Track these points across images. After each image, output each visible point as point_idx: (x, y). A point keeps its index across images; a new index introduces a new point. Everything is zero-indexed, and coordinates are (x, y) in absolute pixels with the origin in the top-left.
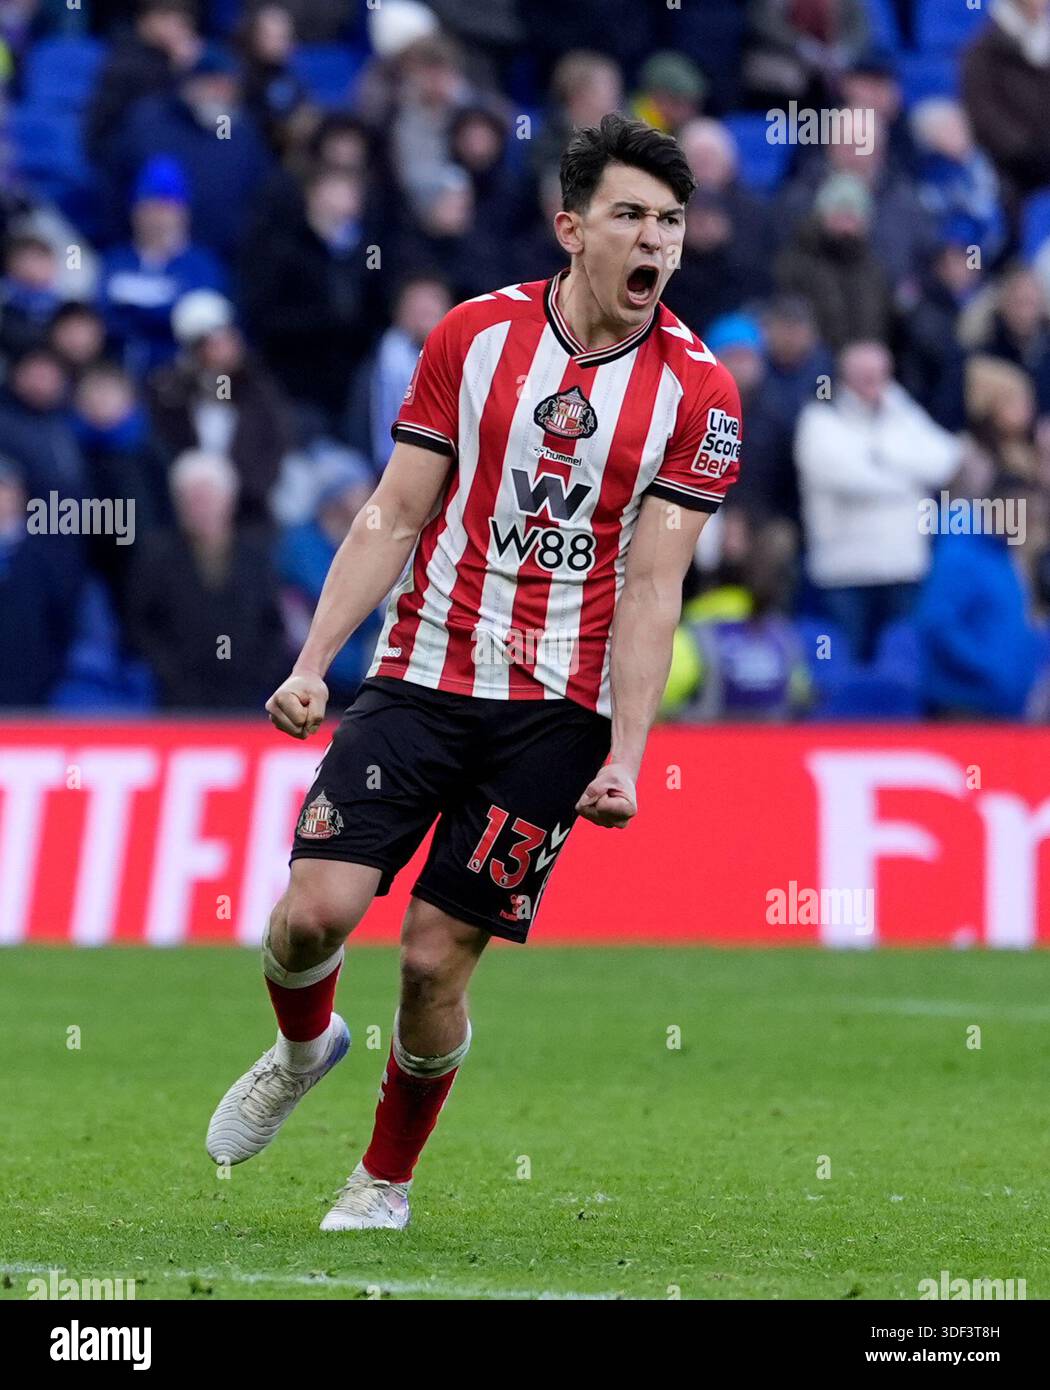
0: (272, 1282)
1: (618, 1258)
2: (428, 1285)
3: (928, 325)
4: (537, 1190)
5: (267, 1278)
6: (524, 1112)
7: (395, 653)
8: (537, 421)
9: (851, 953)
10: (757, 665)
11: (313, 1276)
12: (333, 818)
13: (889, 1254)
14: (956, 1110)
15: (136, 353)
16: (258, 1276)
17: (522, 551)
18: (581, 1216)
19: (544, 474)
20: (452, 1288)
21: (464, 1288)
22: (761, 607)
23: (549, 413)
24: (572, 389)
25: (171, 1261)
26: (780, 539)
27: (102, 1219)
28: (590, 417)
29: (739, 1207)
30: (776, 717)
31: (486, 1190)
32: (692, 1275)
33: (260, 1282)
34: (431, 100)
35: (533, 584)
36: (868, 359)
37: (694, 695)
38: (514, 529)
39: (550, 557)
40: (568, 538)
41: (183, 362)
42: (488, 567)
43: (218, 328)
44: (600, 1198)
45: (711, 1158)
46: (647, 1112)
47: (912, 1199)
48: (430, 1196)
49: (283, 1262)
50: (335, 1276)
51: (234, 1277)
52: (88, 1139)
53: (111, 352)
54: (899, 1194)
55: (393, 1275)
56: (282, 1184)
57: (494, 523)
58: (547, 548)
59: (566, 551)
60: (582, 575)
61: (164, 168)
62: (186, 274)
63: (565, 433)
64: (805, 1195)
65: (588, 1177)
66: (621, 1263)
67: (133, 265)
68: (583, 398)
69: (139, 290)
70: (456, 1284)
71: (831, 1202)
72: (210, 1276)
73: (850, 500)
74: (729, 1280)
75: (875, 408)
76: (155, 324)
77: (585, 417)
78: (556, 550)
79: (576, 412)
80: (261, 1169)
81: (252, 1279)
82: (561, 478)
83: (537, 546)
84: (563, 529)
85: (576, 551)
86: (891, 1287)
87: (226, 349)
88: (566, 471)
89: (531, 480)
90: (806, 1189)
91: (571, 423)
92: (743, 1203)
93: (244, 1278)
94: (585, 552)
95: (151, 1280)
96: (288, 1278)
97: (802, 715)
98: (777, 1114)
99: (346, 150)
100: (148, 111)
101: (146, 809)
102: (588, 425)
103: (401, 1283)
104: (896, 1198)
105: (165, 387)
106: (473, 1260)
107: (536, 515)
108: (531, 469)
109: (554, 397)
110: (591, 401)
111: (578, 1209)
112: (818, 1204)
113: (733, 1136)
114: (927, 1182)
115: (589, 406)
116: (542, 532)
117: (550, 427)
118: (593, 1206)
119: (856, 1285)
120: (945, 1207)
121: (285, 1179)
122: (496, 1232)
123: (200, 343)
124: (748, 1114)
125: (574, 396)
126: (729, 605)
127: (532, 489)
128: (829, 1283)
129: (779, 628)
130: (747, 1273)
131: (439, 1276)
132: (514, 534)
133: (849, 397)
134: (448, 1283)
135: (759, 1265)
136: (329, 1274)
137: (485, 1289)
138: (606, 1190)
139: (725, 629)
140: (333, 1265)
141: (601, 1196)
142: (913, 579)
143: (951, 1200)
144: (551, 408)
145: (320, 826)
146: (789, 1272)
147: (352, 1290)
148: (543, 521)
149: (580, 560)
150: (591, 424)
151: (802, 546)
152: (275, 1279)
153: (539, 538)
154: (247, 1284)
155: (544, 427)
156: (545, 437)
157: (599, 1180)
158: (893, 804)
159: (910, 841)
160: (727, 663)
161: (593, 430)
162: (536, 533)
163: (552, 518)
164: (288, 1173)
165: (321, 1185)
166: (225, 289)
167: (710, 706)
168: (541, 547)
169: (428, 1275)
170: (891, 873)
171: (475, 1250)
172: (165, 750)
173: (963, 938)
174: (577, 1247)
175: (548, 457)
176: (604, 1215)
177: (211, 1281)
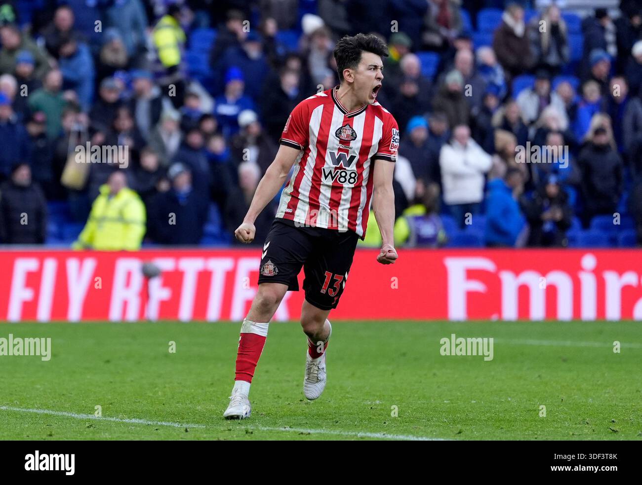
0: (272, 430)
1: (383, 422)
2: (322, 431)
3: (482, 120)
4: (357, 399)
5: (270, 428)
6: (353, 374)
7: (290, 211)
8: (336, 136)
9: (458, 323)
10: (428, 230)
11: (285, 428)
12: (275, 269)
13: (471, 420)
14: (493, 373)
15: (226, 130)
16: (267, 428)
17: (333, 178)
18: (371, 408)
19: (340, 153)
20: (330, 431)
21: (334, 431)
22: (429, 211)
23: (340, 133)
24: (347, 125)
25: (239, 423)
26: (434, 189)
27: (217, 410)
28: (354, 133)
29: (422, 405)
30: (434, 246)
31: (341, 400)
32: (407, 427)
33: (268, 430)
34: (321, 48)
35: (337, 189)
36: (463, 131)
37: (407, 240)
38: (331, 171)
39: (342, 179)
40: (348, 173)
41: (242, 133)
42: (322, 183)
43: (252, 122)
44: (378, 402)
45: (414, 389)
46: (393, 374)
47: (478, 402)
48: (323, 402)
49: (276, 423)
50: (292, 428)
51: (260, 428)
52: (212, 384)
53: (218, 131)
54: (475, 400)
55: (311, 428)
56: (275, 398)
57: (324, 169)
58: (341, 176)
59: (348, 177)
60: (353, 186)
61: (235, 71)
62: (242, 105)
63: (346, 139)
64: (444, 401)
65: (374, 395)
66: (385, 423)
67: (225, 102)
68: (350, 128)
69: (226, 110)
70: (331, 430)
71: (452, 403)
72: (252, 428)
73: (457, 176)
74: (419, 429)
75: (465, 147)
76: (233, 121)
77: (352, 134)
78: (344, 177)
79: (350, 133)
80: (268, 393)
81: (265, 429)
82: (346, 154)
83: (338, 176)
84: (347, 170)
85: (351, 178)
86: (472, 430)
87: (255, 129)
88: (347, 152)
89: (336, 155)
90: (444, 399)
91: (348, 135)
92: (424, 403)
93: (263, 429)
94: (354, 178)
95: (232, 430)
96: (278, 428)
97: (442, 246)
98: (435, 374)
99: (294, 64)
100: (231, 51)
101: (230, 278)
102: (354, 136)
103: (314, 430)
104: (473, 402)
105: (236, 142)
106: (337, 422)
107: (338, 166)
108: (336, 152)
109: (341, 128)
110: (353, 128)
111: (371, 405)
112: (449, 403)
113: (421, 382)
114: (483, 396)
115: (353, 130)
116: (340, 171)
117: (341, 138)
118: (375, 405)
119: (461, 430)
120: (489, 404)
121: (276, 396)
122: (344, 413)
123: (247, 127)
124: (426, 375)
125: (347, 127)
126: (418, 210)
127: (337, 158)
128: (452, 429)
129: (434, 217)
130: (425, 426)
131: (326, 427)
132: (330, 172)
133: (456, 143)
134: (329, 430)
135: (429, 423)
136: (290, 427)
137: (341, 432)
138: (380, 400)
139: (417, 218)
140: (291, 424)
141: (378, 401)
142: (478, 202)
143: (491, 402)
144: (341, 131)
145: (270, 272)
146: (439, 426)
147: (298, 432)
148: (341, 168)
149: (352, 180)
150: (355, 136)
151: (441, 191)
152: (273, 429)
153: (339, 173)
154: (264, 430)
155: (339, 138)
156: (340, 141)
157: (377, 396)
158: (471, 274)
159: (477, 286)
160: (418, 229)
161: (356, 138)
162: (338, 172)
163: (344, 167)
164: (276, 395)
165: (288, 398)
166: (254, 109)
167: (412, 243)
168: (340, 176)
169: (322, 427)
170: (471, 297)
171: (337, 419)
172: (236, 258)
173: (494, 317)
174: (370, 418)
175: (341, 147)
176: (379, 407)
177: (252, 429)
